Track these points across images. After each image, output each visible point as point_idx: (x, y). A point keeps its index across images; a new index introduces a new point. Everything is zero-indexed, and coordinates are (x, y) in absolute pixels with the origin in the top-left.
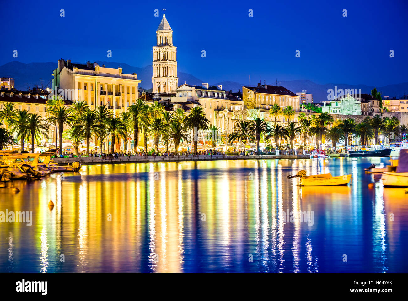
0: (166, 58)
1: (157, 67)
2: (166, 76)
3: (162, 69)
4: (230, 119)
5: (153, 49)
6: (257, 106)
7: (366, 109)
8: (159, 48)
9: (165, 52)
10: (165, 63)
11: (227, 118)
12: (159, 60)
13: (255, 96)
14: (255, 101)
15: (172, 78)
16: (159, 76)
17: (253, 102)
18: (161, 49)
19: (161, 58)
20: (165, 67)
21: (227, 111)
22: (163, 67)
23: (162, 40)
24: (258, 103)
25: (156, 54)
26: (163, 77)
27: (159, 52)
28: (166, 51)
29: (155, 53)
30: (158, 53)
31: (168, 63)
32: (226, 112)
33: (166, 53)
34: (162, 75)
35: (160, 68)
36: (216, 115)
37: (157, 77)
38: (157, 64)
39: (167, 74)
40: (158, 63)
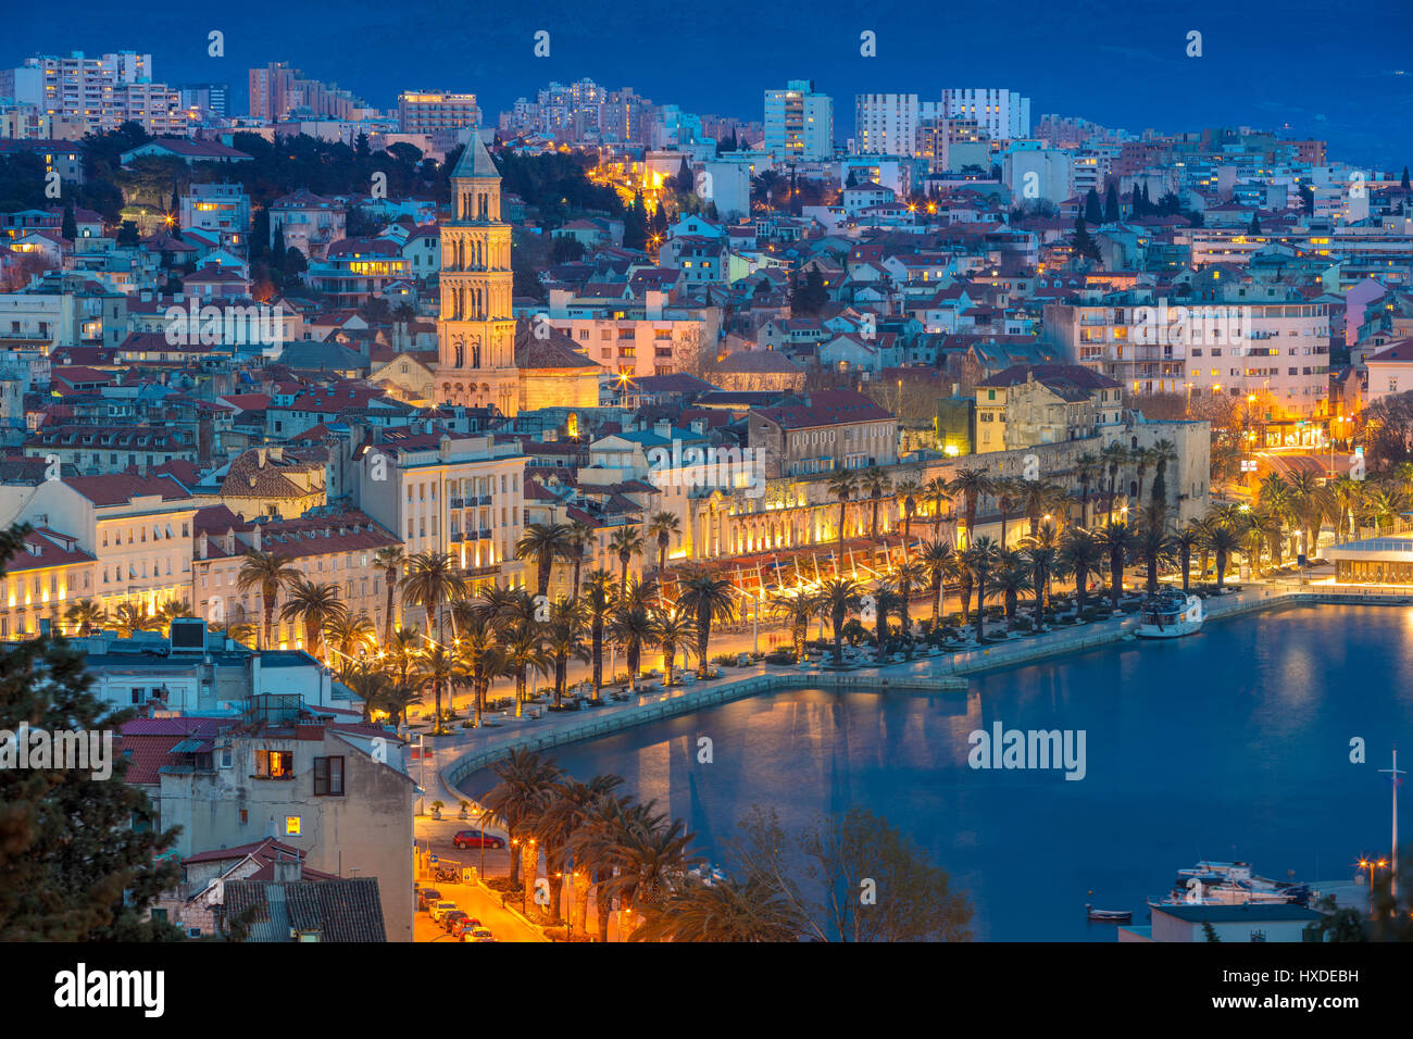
0: (484, 263)
1: (454, 290)
2: (481, 318)
3: (468, 294)
4: (724, 516)
5: (442, 232)
6: (789, 466)
7: (1081, 418)
8: (460, 231)
9: (479, 242)
10: (477, 279)
11: (717, 516)
12: (462, 269)
13: (785, 438)
14: (785, 451)
15: (500, 324)
16: (459, 316)
17: (778, 455)
18: (466, 233)
19: (467, 263)
20: (480, 291)
21: (719, 495)
22: (472, 290)
23: (468, 204)
24: (791, 458)
25: (451, 248)
26: (472, 319)
27: (461, 242)
28: (483, 241)
29: (447, 244)
30: (458, 245)
31: (490, 280)
32: (716, 500)
33: (484, 248)
34: (468, 314)
35: (461, 290)
36: (693, 511)
37: (454, 319)
38: (453, 279)
39: (484, 312)
40: (457, 277)
